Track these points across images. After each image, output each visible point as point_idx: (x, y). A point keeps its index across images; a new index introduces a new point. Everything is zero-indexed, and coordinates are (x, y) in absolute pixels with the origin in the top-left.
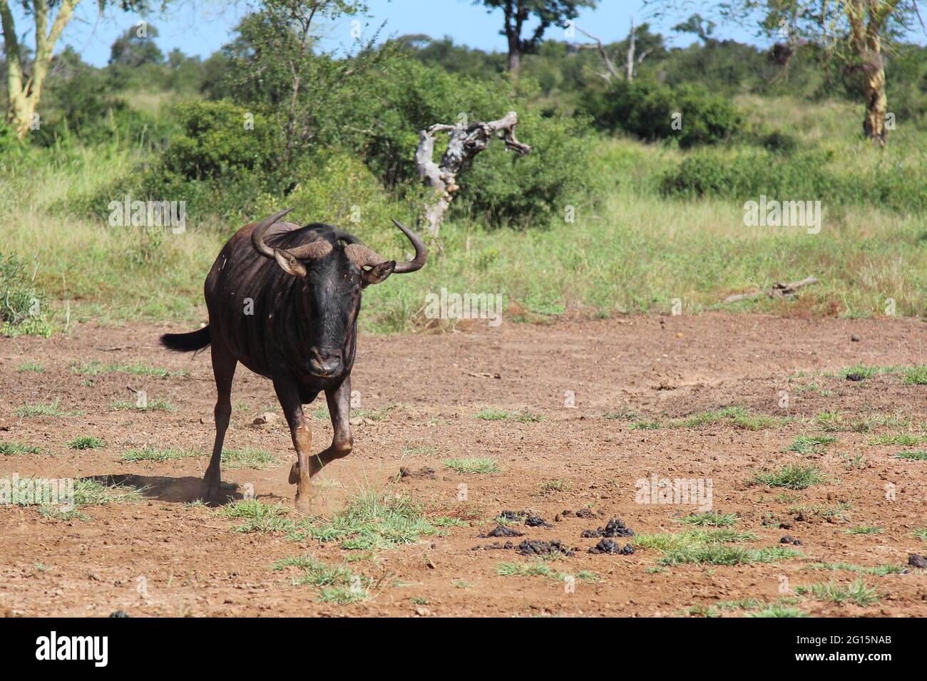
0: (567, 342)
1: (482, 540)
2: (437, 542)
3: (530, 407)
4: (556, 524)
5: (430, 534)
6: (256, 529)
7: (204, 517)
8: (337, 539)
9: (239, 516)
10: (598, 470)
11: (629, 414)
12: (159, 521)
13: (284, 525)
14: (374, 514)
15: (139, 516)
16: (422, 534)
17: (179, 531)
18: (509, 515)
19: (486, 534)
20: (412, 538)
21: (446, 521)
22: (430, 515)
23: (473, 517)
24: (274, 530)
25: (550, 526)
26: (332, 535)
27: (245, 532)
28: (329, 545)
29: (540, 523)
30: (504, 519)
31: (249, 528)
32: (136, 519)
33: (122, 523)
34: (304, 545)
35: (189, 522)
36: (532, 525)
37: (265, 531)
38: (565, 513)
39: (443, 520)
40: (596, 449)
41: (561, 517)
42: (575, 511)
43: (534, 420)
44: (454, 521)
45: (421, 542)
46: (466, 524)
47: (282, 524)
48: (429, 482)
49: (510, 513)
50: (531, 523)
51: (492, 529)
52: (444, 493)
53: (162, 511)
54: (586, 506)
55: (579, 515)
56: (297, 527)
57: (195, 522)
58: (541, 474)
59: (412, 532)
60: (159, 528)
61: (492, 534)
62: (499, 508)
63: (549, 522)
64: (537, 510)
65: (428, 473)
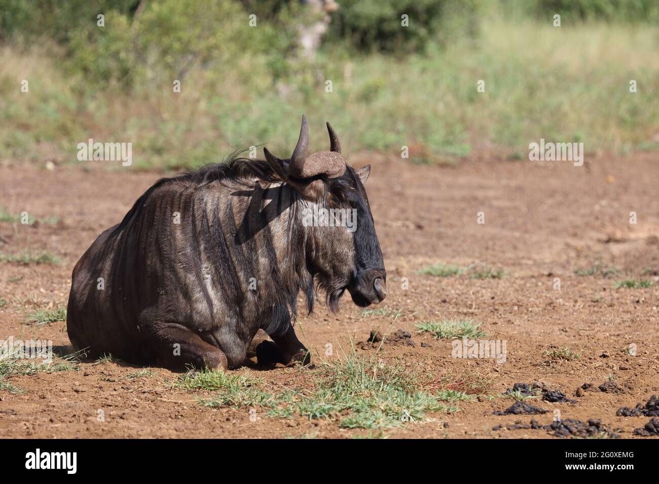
0: (481, 187)
1: (500, 418)
2: (447, 419)
3: (477, 261)
4: (579, 399)
5: (436, 410)
6: (228, 404)
7: (159, 389)
8: (330, 416)
9: (200, 388)
10: (601, 335)
11: (605, 270)
12: (106, 394)
13: (262, 398)
14: (363, 386)
15: (80, 388)
16: (427, 410)
17: (134, 406)
18: (524, 389)
19: (502, 411)
20: (418, 415)
21: (449, 395)
22: (427, 388)
23: (478, 391)
24: (251, 405)
25: (573, 402)
26: (324, 410)
27: (215, 407)
28: (322, 423)
29: (561, 398)
30: (518, 393)
31: (220, 402)
32: (77, 391)
33: (60, 396)
34: (292, 423)
35: (143, 396)
36: (552, 401)
37: (239, 406)
38: (585, 387)
39: (445, 394)
40: (587, 311)
41: (582, 391)
42: (596, 384)
43: (494, 277)
44: (459, 395)
45: (428, 420)
46: (473, 398)
47: (259, 398)
48: (406, 349)
49: (524, 387)
50: (549, 397)
51: (509, 404)
52: (430, 362)
53: (104, 383)
54: (606, 378)
55: (603, 389)
56: (278, 402)
57: (149, 396)
58: (534, 340)
59: (417, 408)
60: (109, 402)
61: (511, 411)
62: (508, 382)
63: (569, 396)
64: (550, 383)
65: (402, 338)
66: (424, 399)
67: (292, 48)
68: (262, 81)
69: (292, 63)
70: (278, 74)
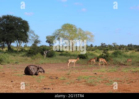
50: (52, 77)
55: (55, 77)
66: (45, 77)
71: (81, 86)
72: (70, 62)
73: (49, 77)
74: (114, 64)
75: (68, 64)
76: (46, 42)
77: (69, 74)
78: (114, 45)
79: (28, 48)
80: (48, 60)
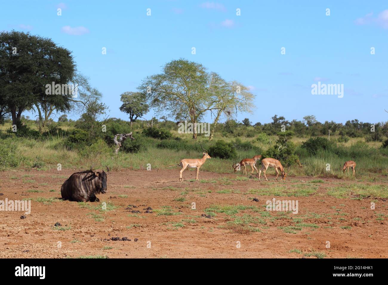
1: (125, 210)
3: (134, 185)
7: (74, 205)
9: (80, 205)
11: (152, 187)
18: (130, 206)
20: (112, 210)
21: (118, 206)
22: (115, 205)
23: (123, 206)
31: (82, 207)
32: (61, 205)
41: (139, 206)
42: (142, 205)
44: (120, 206)
46: (122, 207)
48: (115, 199)
50: (134, 207)
51: (127, 208)
52: (118, 201)
54: (144, 204)
62: (128, 204)
63: (137, 207)
64: (135, 205)
65: (115, 197)
66: (114, 207)
67: (114, 152)
68: (109, 157)
69: (114, 154)
70: (111, 155)
71: (216, 233)
72: (185, 168)
73: (126, 207)
74: (309, 175)
75: (181, 171)
76: (121, 108)
77: (181, 200)
78: (309, 123)
79: (69, 125)
80: (125, 159)
